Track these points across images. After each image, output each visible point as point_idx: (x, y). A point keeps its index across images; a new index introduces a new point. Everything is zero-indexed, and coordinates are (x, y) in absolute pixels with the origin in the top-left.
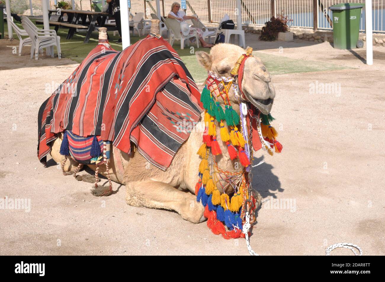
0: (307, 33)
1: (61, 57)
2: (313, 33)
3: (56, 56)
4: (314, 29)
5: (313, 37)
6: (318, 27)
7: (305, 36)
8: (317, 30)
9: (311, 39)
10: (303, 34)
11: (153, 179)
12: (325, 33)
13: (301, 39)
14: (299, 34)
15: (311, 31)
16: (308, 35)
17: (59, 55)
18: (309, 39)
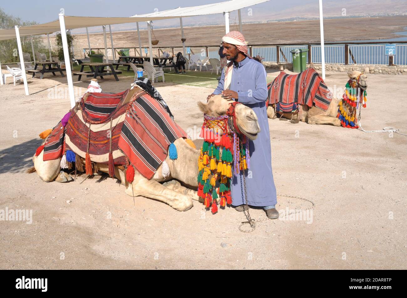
0: (273, 65)
1: (165, 82)
2: (277, 65)
3: (162, 81)
4: (277, 63)
5: (277, 67)
6: (280, 62)
7: (272, 66)
8: (279, 63)
9: (276, 68)
10: (271, 66)
11: (321, 114)
12: (285, 64)
13: (270, 68)
14: (269, 65)
15: (276, 64)
16: (274, 66)
17: (164, 81)
18: (275, 68)
